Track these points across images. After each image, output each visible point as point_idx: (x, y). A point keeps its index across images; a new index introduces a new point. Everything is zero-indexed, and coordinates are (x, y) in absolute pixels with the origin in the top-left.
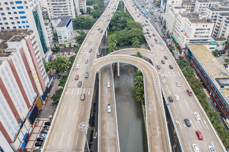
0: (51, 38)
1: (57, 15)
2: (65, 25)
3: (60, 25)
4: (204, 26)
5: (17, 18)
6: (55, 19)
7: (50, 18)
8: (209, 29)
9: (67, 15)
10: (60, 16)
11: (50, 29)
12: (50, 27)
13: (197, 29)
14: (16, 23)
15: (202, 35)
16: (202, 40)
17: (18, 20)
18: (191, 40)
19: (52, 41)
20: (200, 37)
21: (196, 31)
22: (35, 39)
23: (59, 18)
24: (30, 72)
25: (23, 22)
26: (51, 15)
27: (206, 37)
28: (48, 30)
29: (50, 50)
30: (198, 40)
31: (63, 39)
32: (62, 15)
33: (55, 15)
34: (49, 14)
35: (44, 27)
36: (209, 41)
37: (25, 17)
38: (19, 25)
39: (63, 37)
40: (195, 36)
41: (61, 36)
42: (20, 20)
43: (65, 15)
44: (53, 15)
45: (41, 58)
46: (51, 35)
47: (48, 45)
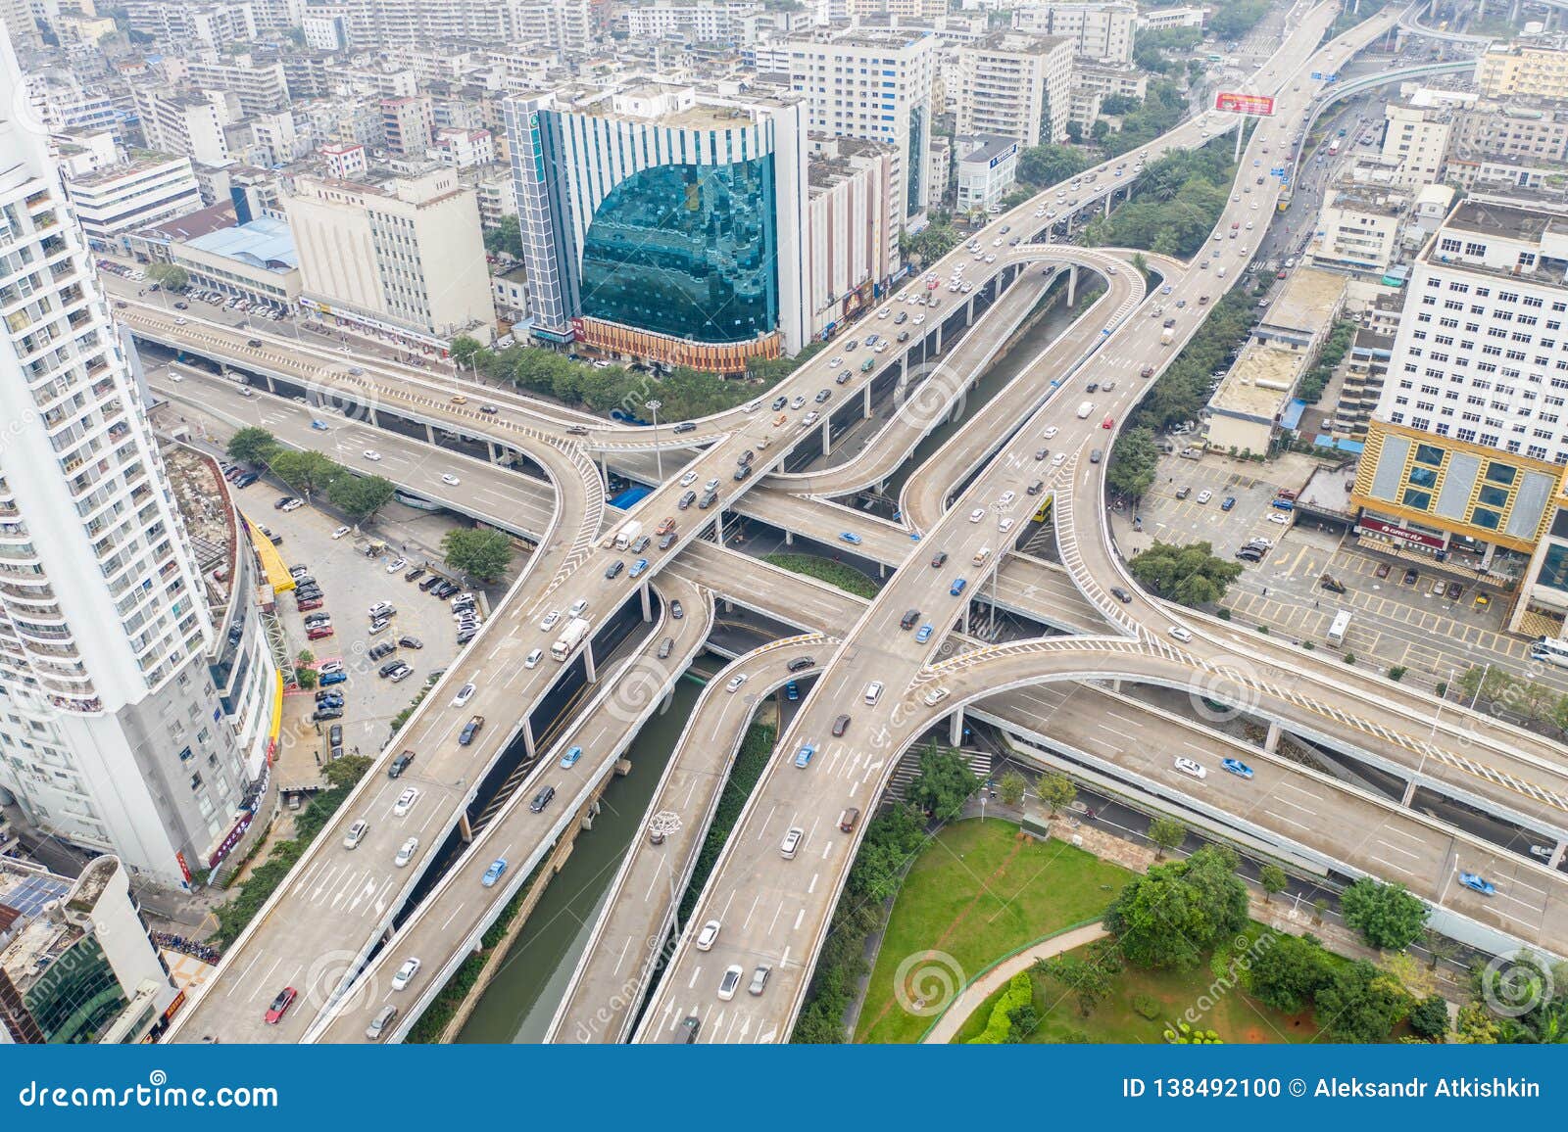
0: (940, 191)
1: (981, 128)
2: (986, 160)
3: (976, 158)
4: (1364, 221)
5: (875, 117)
6: (969, 139)
7: (957, 133)
8: (1381, 235)
9: (1011, 132)
10: (990, 132)
11: (943, 164)
12: (945, 159)
13: (1343, 229)
14: (869, 127)
15: (1359, 248)
16: (1357, 265)
17: (875, 123)
18: (1318, 259)
19: (939, 199)
20: (1351, 253)
21: (1339, 234)
22: (899, 165)
23: (980, 137)
24: (870, 223)
25: (885, 129)
26: (963, 126)
27: (1373, 257)
28: (937, 165)
29: (925, 214)
30: (1343, 262)
31: (971, 199)
32: (998, 131)
33: (976, 128)
34: (959, 121)
35: (926, 155)
36: (1378, 271)
37: (892, 118)
38: (875, 133)
39: (971, 193)
40: (1339, 250)
41: (966, 190)
42: (880, 123)
43: (1006, 132)
44: (968, 128)
45: (897, 220)
46: (941, 181)
47: (924, 200)
